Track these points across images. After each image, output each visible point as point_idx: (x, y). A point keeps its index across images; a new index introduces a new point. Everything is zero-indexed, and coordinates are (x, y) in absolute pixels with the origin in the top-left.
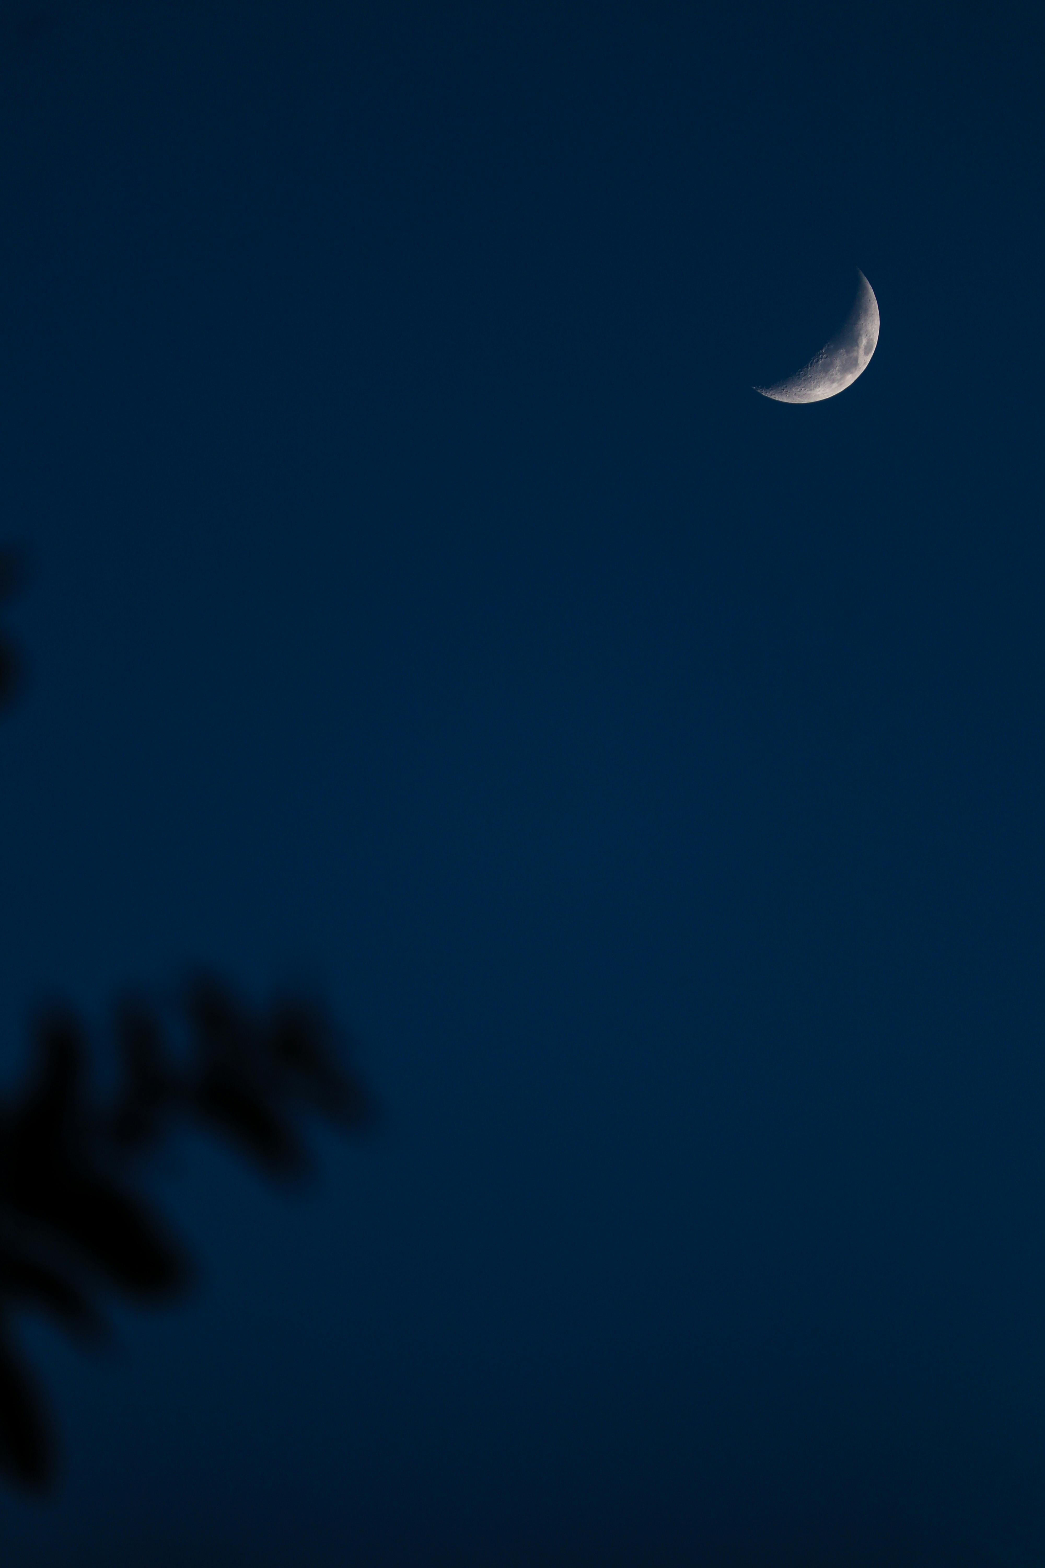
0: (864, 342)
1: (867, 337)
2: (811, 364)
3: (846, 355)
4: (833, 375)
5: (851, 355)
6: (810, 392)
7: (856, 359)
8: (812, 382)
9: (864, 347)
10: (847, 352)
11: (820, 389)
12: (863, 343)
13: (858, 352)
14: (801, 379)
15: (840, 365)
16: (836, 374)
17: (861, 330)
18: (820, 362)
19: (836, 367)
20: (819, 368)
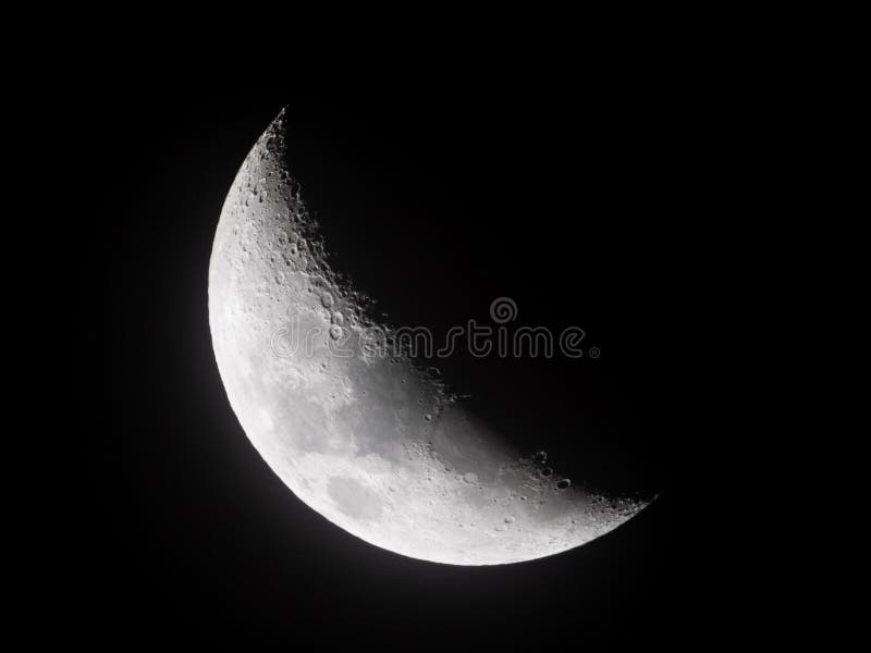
0: (373, 475)
1: (386, 491)
2: (319, 283)
3: (333, 406)
4: (277, 356)
5: (331, 426)
6: (234, 277)
7: (317, 446)
8: (263, 285)
9: (355, 476)
10: (343, 413)
11: (239, 313)
12: (366, 476)
13: (342, 452)
14: (276, 247)
15: (302, 382)
16: (277, 369)
17: (412, 470)
18: (321, 313)
19: (300, 371)
20: (303, 309)
